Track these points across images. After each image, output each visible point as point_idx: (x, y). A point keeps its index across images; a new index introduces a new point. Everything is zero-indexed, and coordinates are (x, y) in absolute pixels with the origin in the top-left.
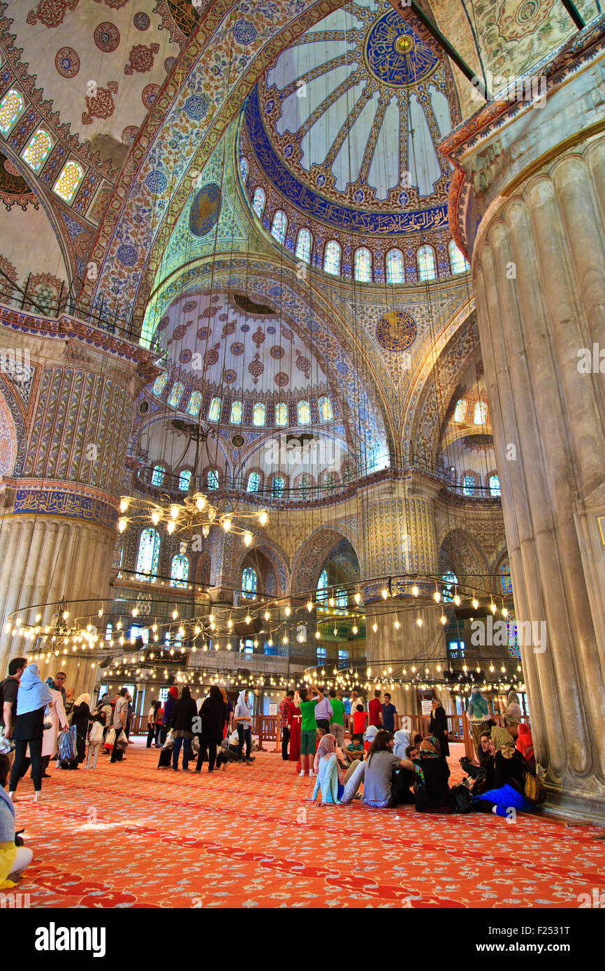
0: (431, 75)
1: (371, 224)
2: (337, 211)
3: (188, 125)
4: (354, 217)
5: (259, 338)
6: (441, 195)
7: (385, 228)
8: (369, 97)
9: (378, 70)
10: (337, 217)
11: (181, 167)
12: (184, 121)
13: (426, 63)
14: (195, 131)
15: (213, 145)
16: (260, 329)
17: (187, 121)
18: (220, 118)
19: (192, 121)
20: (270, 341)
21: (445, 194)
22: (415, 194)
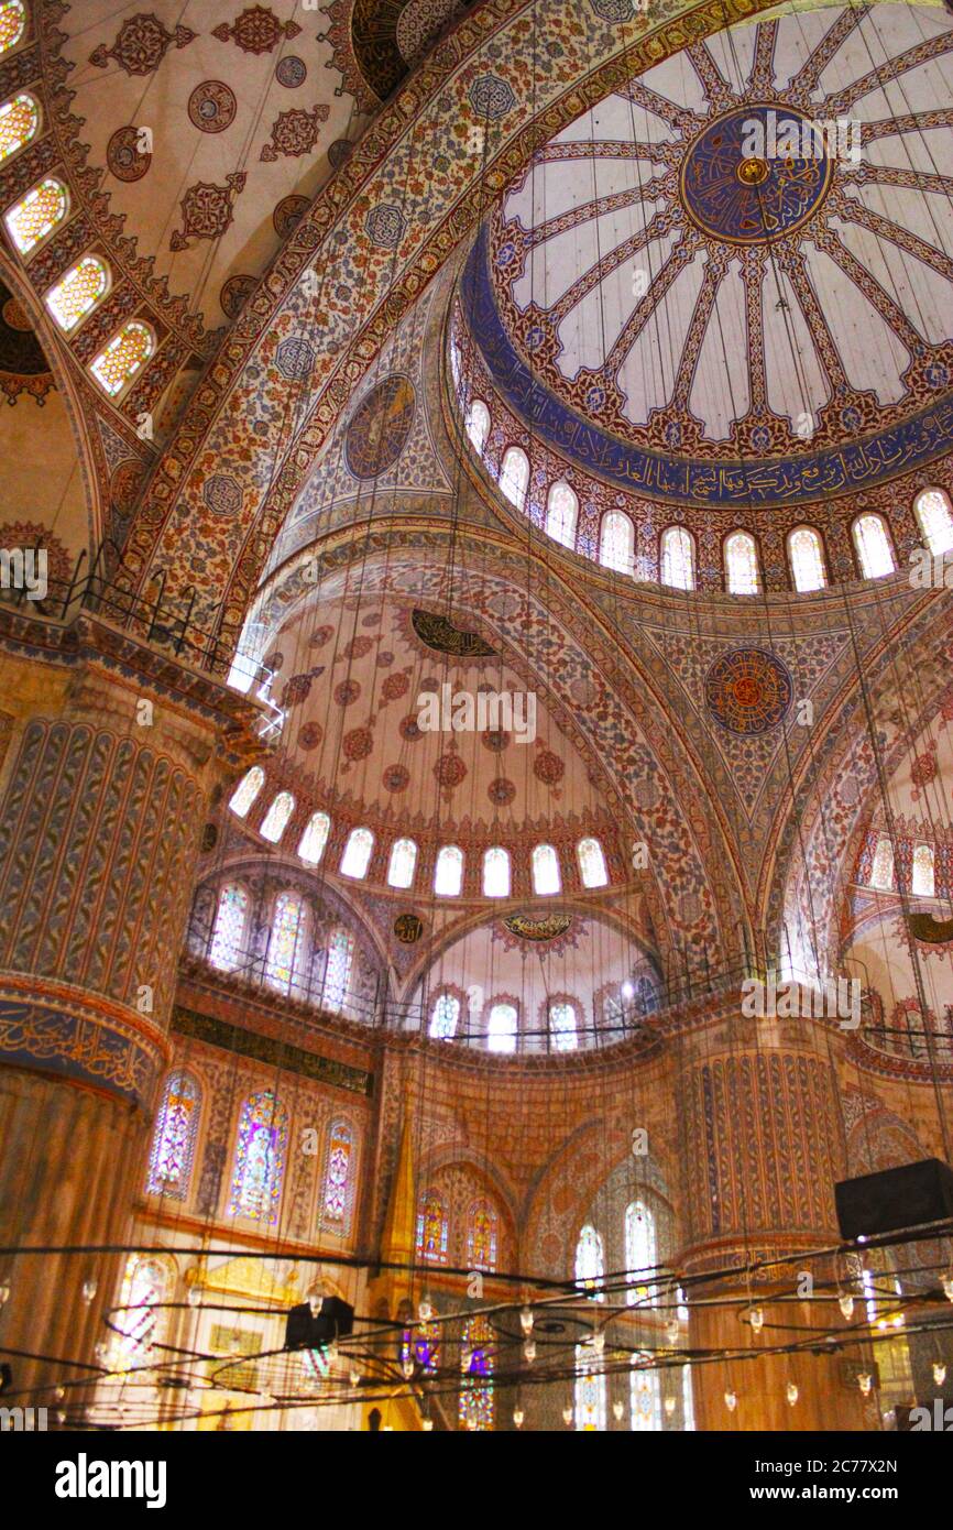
21: (523, 333)
22: (515, 275)
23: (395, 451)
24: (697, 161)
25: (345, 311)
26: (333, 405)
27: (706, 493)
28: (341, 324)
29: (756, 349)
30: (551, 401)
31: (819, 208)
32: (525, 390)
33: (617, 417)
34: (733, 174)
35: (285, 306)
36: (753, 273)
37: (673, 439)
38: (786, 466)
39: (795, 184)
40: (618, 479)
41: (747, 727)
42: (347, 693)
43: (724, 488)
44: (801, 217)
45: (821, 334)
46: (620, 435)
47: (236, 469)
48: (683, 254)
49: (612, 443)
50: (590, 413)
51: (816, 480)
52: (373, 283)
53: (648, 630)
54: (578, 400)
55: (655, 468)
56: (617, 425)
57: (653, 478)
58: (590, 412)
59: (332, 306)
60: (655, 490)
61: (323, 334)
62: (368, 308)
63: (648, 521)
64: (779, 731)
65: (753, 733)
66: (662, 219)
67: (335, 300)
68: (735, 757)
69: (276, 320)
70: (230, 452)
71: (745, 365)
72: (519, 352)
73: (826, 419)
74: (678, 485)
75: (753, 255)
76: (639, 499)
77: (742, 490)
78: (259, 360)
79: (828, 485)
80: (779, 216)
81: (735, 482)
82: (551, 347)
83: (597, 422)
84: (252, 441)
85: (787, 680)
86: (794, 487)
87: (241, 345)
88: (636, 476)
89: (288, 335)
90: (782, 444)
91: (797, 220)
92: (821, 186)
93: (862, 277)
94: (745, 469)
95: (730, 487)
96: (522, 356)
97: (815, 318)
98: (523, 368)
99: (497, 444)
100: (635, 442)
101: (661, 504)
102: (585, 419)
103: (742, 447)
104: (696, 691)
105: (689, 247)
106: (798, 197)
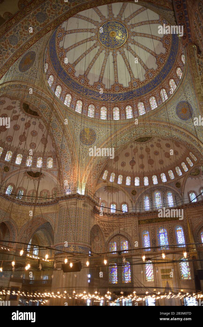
0: (119, 48)
1: (85, 92)
2: (73, 83)
3: (35, 23)
4: (79, 88)
5: (28, 125)
7: (90, 95)
8: (96, 47)
9: (102, 39)
10: (73, 85)
11: (26, 38)
12: (34, 20)
13: (118, 43)
14: (37, 26)
15: (43, 35)
16: (29, 121)
17: (35, 21)
18: (49, 26)
19: (37, 22)
20: (32, 128)
21: (114, 90)
22: (104, 87)
23: (95, 136)
24: (106, 44)
27: (162, 79)
29: (147, 49)
30: (128, 93)
31: (125, 25)
32: (122, 96)
33: (140, 82)
34: (112, 38)
35: (57, 143)
36: (133, 42)
37: (151, 76)
38: (168, 61)
39: (118, 28)
40: (148, 91)
41: (189, 117)
42: (142, 157)
43: (164, 74)
45: (150, 36)
46: (143, 85)
47: (67, 164)
48: (122, 53)
49: (143, 87)
51: (173, 58)
52: (60, 131)
54: (132, 88)
55: (152, 83)
56: (141, 84)
57: (153, 85)
58: (136, 87)
60: (155, 87)
61: (62, 141)
63: (157, 93)
64: (194, 113)
66: (114, 54)
67: (59, 137)
69: (57, 145)
72: (116, 93)
73: (165, 46)
74: (158, 82)
76: (153, 91)
78: (60, 150)
79: (175, 57)
81: (165, 72)
82: (121, 86)
83: (138, 87)
84: (66, 159)
85: (188, 103)
86: (172, 63)
88: (150, 88)
90: (165, 57)
92: (120, 23)
93: (142, 23)
94: (164, 68)
95: (164, 73)
96: (117, 93)
97: (146, 35)
98: (119, 94)
99: (122, 110)
100: (146, 83)
101: (157, 88)
102: (136, 89)
103: (161, 65)
104: (177, 118)
105: (122, 51)
106: (121, 28)
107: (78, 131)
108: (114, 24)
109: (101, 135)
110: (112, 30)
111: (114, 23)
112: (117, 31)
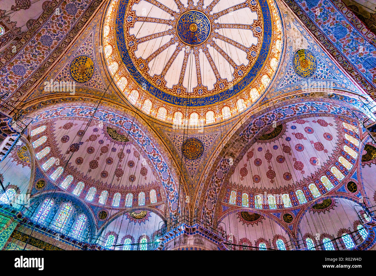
0: (182, 42)
1: (119, 30)
2: (124, 7)
4: (121, 19)
6: (137, 63)
7: (118, 38)
8: (172, 15)
9: (183, 18)
10: (121, 8)
13: (186, 39)
21: (138, 64)
22: (135, 49)
23: (89, 78)
24: (179, 25)
25: (61, 30)
26: (57, 53)
27: (186, 104)
28: (60, 33)
29: (198, 71)
30: (147, 81)
31: (210, 36)
32: (139, 78)
33: (164, 86)
34: (189, 28)
35: (43, 27)
36: (196, 53)
37: (179, 92)
38: (206, 98)
39: (203, 30)
40: (164, 101)
41: (192, 158)
42: (91, 150)
43: (191, 103)
44: (206, 38)
45: (213, 66)
46: (165, 91)
47: (25, 65)
48: (179, 49)
49: (163, 92)
50: (157, 85)
51: (213, 101)
52: (69, 24)
53: (166, 133)
54: (154, 82)
55: (174, 98)
56: (164, 88)
57: (173, 101)
59: (58, 28)
60: (174, 103)
61: (55, 35)
62: (68, 30)
63: (171, 110)
64: (201, 159)
65: (194, 159)
66: (173, 40)
67: (58, 27)
68: (189, 166)
69: (41, 30)
70: (24, 60)
71: (196, 75)
72: (137, 68)
73: (216, 86)
74: (180, 103)
75: (196, 49)
76: (169, 105)
77: (196, 104)
78: (35, 39)
79: (216, 101)
80: (201, 39)
82: (146, 69)
83: (159, 87)
84: (31, 59)
85: (203, 146)
86: (208, 102)
87: (30, 35)
88: (169, 100)
89: (44, 34)
90: (206, 93)
91: (205, 39)
92: (209, 30)
93: (222, 52)
94: (197, 99)
95: (193, 103)
96: (138, 70)
97: (212, 63)
98: (138, 72)
99: (129, 88)
100: (169, 92)
101: (175, 107)
102: (156, 86)
103: (196, 94)
104: (179, 149)
105: (180, 47)
106: (205, 34)
107: (83, 51)
108: (206, 24)
109: (94, 85)
110: (198, 25)
111: (208, 23)
112: (199, 31)
